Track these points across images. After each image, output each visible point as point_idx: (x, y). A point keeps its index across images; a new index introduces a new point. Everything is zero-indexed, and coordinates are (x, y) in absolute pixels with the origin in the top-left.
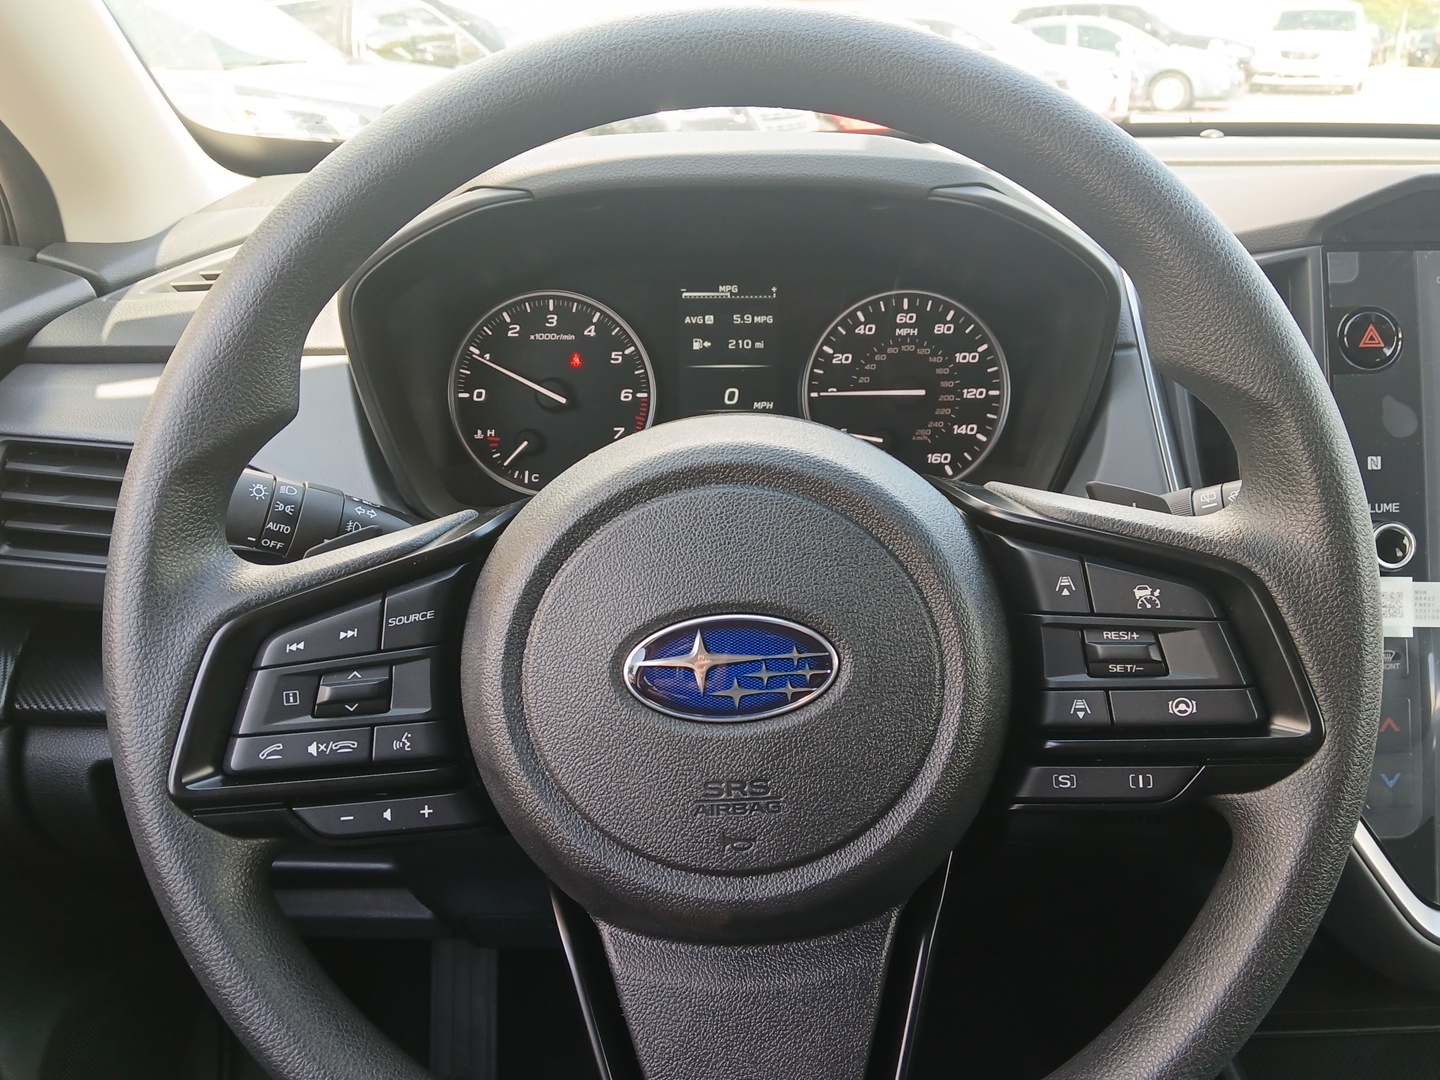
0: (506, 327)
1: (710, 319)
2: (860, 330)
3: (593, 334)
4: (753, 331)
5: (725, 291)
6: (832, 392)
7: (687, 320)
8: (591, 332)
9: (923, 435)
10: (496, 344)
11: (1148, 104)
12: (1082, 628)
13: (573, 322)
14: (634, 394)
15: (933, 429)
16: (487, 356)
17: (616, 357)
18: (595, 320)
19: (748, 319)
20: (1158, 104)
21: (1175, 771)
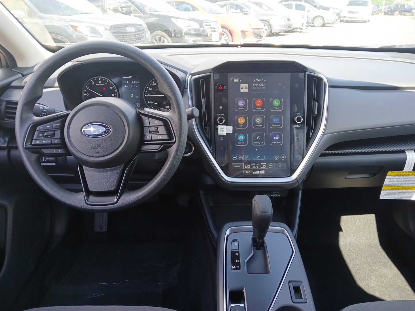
0: (92, 83)
1: (128, 82)
2: (153, 84)
3: (107, 84)
4: (135, 84)
5: (130, 77)
6: (149, 95)
7: (124, 82)
8: (106, 84)
9: (165, 103)
10: (90, 86)
11: (313, 25)
12: (149, 127)
13: (103, 82)
14: (114, 95)
15: (166, 102)
16: (89, 88)
17: (111, 88)
18: (107, 82)
19: (134, 82)
20: (315, 25)
21: (159, 146)
